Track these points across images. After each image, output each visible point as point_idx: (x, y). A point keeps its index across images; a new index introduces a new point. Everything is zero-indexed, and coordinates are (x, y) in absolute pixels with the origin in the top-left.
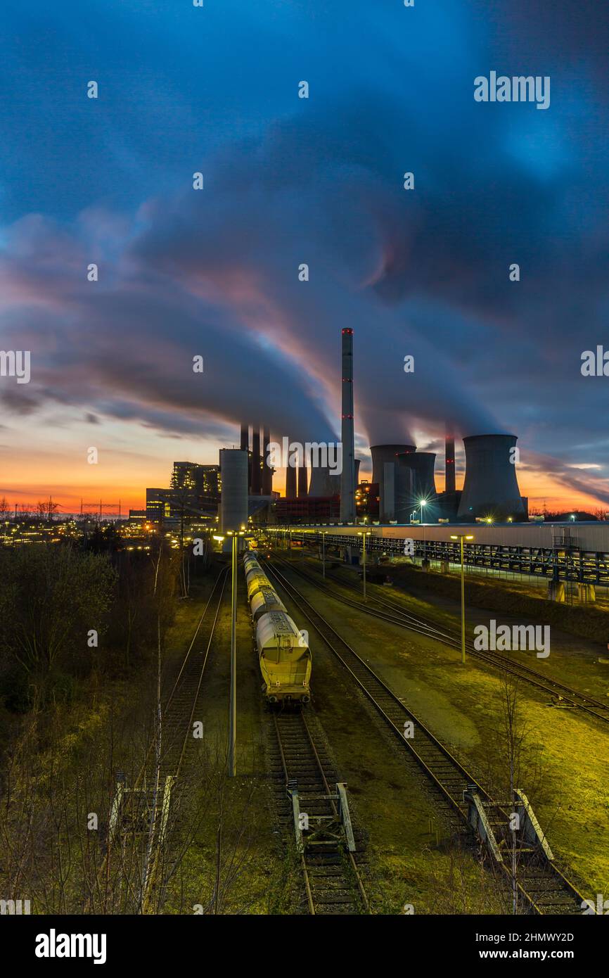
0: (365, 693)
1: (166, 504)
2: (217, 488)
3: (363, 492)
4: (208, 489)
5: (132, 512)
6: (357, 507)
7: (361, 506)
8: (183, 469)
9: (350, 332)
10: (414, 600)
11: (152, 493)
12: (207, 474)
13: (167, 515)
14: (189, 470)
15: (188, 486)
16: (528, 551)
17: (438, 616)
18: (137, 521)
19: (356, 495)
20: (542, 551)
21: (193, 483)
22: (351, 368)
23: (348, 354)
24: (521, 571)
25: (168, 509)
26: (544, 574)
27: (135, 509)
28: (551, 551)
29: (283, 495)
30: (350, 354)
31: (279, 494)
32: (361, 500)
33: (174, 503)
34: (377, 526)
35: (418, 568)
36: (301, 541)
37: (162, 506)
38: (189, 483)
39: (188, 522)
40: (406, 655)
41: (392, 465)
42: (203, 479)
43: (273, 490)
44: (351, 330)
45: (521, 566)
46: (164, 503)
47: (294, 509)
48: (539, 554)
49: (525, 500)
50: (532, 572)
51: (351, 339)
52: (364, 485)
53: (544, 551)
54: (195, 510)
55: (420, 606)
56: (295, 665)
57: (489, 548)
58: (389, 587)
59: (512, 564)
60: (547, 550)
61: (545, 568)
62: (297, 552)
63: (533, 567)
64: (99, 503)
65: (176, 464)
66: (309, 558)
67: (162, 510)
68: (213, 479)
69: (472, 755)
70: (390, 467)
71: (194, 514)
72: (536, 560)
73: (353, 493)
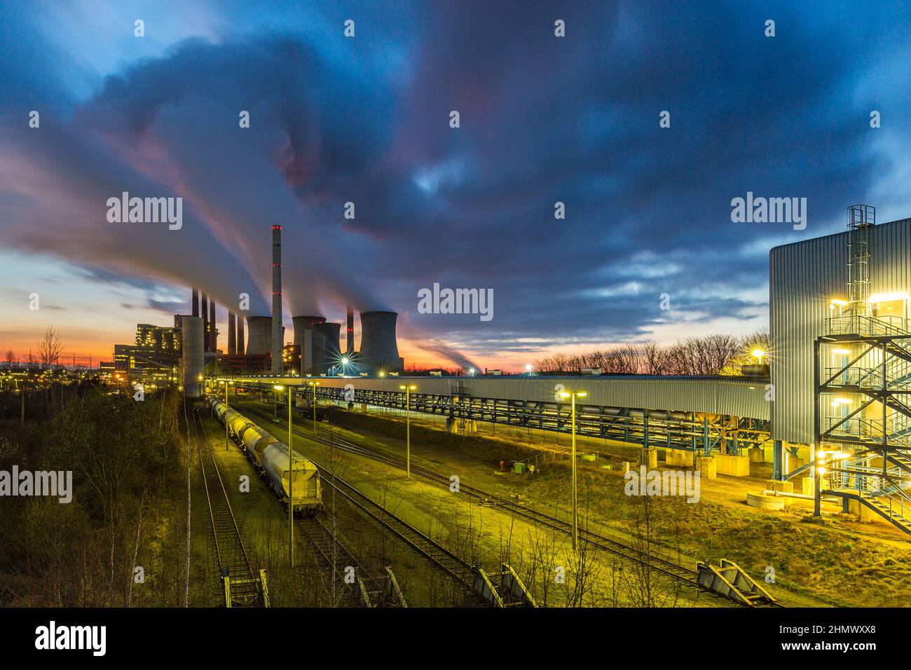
0: (353, 502)
1: (131, 358)
2: (174, 346)
3: (289, 351)
4: (166, 346)
5: (102, 364)
6: (284, 363)
7: (288, 363)
8: (144, 329)
9: (279, 229)
10: (349, 432)
11: (119, 349)
12: (164, 334)
13: (133, 366)
14: (150, 330)
15: (149, 343)
16: (431, 397)
17: (372, 444)
18: (108, 371)
19: (283, 353)
20: (441, 397)
21: (154, 341)
22: (280, 256)
23: (277, 245)
24: (425, 411)
25: (133, 361)
26: (442, 413)
27: (104, 361)
28: (448, 397)
29: (226, 352)
30: (279, 245)
31: (222, 351)
32: (287, 357)
33: (139, 357)
34: (309, 378)
35: (344, 409)
36: (244, 388)
37: (128, 359)
38: (150, 340)
39: (150, 372)
40: (366, 473)
41: (310, 331)
42: (162, 338)
43: (218, 348)
44: (279, 227)
45: (425, 407)
46: (129, 357)
47: (235, 364)
48: (439, 399)
49: (402, 359)
50: (433, 412)
51: (280, 234)
52: (288, 347)
53: (443, 397)
54: (155, 363)
55: (357, 437)
56: (307, 483)
57: (401, 395)
58: (327, 423)
59: (418, 406)
60: (446, 396)
61: (443, 409)
62: (244, 397)
63: (434, 408)
64: (73, 356)
65: (139, 326)
66: (256, 402)
67: (127, 363)
68: (169, 339)
69: (448, 541)
70: (308, 334)
71: (155, 366)
72: (437, 403)
73: (281, 352)
